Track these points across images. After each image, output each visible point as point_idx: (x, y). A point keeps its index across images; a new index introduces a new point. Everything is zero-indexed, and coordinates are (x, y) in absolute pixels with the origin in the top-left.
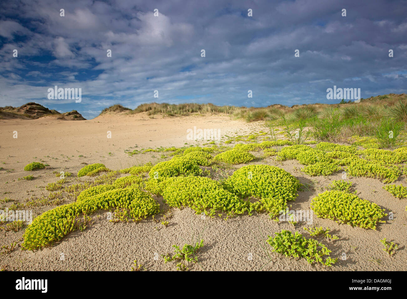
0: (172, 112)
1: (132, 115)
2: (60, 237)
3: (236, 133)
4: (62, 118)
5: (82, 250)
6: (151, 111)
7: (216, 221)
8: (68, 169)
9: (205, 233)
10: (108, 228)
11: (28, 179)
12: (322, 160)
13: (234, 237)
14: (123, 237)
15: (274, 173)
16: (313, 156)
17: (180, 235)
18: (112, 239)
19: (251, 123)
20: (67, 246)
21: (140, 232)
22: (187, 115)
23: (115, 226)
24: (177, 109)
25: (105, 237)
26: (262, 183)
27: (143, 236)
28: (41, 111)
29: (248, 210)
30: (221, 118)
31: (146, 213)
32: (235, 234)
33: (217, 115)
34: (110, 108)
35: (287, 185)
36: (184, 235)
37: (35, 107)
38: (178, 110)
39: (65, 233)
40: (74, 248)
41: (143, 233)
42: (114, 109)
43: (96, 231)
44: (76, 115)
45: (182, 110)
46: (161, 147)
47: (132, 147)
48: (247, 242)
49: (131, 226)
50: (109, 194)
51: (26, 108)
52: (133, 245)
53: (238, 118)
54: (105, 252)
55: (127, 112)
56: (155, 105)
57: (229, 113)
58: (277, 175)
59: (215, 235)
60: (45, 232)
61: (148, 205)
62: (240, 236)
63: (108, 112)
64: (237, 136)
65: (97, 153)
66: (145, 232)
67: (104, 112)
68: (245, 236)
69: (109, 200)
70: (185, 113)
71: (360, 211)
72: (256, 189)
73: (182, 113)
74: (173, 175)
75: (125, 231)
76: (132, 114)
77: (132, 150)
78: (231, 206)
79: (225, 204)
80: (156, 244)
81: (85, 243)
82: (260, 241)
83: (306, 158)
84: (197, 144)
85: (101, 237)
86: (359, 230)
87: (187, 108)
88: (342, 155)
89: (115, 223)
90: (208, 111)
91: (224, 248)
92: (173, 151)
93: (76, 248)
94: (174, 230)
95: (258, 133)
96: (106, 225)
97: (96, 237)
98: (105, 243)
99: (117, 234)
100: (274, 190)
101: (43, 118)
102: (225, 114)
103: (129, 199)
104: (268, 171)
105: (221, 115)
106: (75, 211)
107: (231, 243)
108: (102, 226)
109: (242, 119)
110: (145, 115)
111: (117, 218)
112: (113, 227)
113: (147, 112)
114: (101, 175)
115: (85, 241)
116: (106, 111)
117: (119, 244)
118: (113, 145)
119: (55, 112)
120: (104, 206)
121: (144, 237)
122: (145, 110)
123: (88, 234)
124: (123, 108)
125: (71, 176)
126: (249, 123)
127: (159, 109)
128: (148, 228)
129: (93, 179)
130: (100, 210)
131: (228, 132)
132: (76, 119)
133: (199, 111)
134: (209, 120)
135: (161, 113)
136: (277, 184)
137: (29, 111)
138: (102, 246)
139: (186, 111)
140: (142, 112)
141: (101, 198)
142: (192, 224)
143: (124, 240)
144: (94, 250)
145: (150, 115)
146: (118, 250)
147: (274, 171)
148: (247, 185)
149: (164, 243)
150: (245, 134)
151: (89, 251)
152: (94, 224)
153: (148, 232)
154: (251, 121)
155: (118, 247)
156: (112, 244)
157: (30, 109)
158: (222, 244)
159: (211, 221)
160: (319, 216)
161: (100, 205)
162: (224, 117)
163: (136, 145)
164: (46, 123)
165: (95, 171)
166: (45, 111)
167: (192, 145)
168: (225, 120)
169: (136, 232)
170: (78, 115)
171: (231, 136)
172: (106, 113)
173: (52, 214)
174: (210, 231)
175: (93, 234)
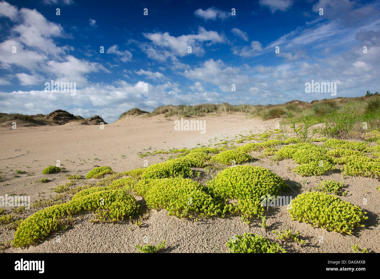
0: (188, 113)
1: (150, 118)
2: (43, 235)
3: (250, 132)
4: (86, 123)
5: (61, 248)
6: (167, 113)
7: (187, 223)
8: (81, 171)
9: (173, 234)
10: (88, 228)
11: (43, 182)
12: (318, 158)
13: (199, 239)
14: (99, 236)
15: (257, 173)
16: (308, 155)
17: (150, 235)
18: (89, 239)
19: (267, 121)
20: (50, 244)
21: (115, 232)
22: (203, 116)
23: (94, 225)
24: (192, 110)
25: (83, 236)
26: (241, 184)
27: (116, 236)
28: (67, 117)
29: (221, 212)
30: (237, 116)
31: (124, 214)
32: (201, 236)
33: (233, 115)
34: (129, 111)
35: (267, 186)
36: (153, 235)
37: (62, 114)
38: (194, 111)
39: (48, 231)
40: (55, 246)
41: (118, 233)
42: (132, 113)
43: (76, 231)
44: (98, 120)
45: (197, 111)
46: (174, 148)
47: (145, 149)
48: (210, 244)
49: (109, 226)
50: (93, 196)
51: (54, 115)
52: (106, 244)
53: (254, 116)
54: (80, 250)
55: (145, 114)
56: (171, 107)
57: (245, 112)
58: (259, 175)
59: (181, 236)
60: (31, 230)
61: (127, 206)
62: (205, 237)
63: (127, 116)
64: (251, 135)
65: (112, 156)
66: (120, 232)
67: (123, 116)
68: (210, 237)
69: (93, 201)
70: (201, 114)
71: (336, 214)
72: (234, 190)
73: (198, 114)
74: (162, 177)
75: (102, 231)
76: (150, 116)
77: (145, 153)
78: (204, 207)
79: (198, 205)
80: (126, 243)
81: (65, 241)
82: (223, 244)
83: (301, 157)
84: (209, 144)
85: (80, 236)
86: (334, 234)
87: (203, 109)
88: (345, 153)
89: (95, 223)
90: (223, 111)
91: (185, 249)
92: (182, 152)
93: (56, 246)
94: (147, 230)
95: (273, 131)
96: (86, 225)
97: (76, 236)
98: (82, 241)
99: (94, 234)
100: (252, 191)
101: (68, 124)
102: (241, 113)
103: (111, 200)
104: (251, 171)
105: (237, 114)
106: (61, 212)
107: (193, 244)
108: (83, 226)
109: (258, 117)
110: (162, 117)
111: (97, 218)
112: (92, 227)
113: (164, 114)
114: (105, 178)
115: (66, 240)
116: (125, 115)
117: (94, 243)
118: (129, 148)
119: (79, 118)
120: (87, 207)
121: (118, 237)
122: (162, 113)
123: (69, 233)
124: (141, 111)
125: (81, 178)
126: (265, 122)
127: (176, 110)
128: (124, 228)
129: (98, 180)
130: (83, 211)
131: (242, 131)
132: (98, 123)
133: (214, 111)
134: (225, 120)
135: (178, 115)
136: (256, 185)
137: (57, 118)
138: (79, 245)
139: (201, 112)
140: (159, 114)
141: (85, 199)
142: (164, 225)
143: (99, 239)
144: (71, 248)
145: (166, 117)
146: (91, 249)
147: (256, 172)
148: (226, 187)
149: (134, 243)
150: (259, 133)
151: (67, 249)
152: (76, 224)
153: (122, 232)
154: (267, 119)
155: (92, 246)
156: (88, 243)
157: (58, 115)
158: (184, 245)
159: (183, 222)
160: (294, 219)
161: (84, 206)
162: (240, 116)
163: (150, 147)
164: (71, 128)
165: (101, 173)
166: (71, 117)
167: (204, 145)
168: (241, 118)
169: (111, 232)
170: (100, 120)
171: (244, 135)
172: (125, 117)
173: (41, 215)
174: (178, 232)
175: (74, 233)
